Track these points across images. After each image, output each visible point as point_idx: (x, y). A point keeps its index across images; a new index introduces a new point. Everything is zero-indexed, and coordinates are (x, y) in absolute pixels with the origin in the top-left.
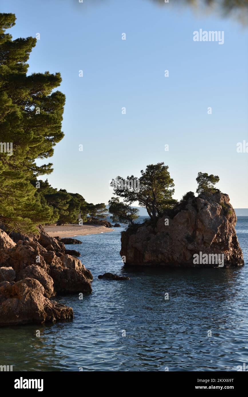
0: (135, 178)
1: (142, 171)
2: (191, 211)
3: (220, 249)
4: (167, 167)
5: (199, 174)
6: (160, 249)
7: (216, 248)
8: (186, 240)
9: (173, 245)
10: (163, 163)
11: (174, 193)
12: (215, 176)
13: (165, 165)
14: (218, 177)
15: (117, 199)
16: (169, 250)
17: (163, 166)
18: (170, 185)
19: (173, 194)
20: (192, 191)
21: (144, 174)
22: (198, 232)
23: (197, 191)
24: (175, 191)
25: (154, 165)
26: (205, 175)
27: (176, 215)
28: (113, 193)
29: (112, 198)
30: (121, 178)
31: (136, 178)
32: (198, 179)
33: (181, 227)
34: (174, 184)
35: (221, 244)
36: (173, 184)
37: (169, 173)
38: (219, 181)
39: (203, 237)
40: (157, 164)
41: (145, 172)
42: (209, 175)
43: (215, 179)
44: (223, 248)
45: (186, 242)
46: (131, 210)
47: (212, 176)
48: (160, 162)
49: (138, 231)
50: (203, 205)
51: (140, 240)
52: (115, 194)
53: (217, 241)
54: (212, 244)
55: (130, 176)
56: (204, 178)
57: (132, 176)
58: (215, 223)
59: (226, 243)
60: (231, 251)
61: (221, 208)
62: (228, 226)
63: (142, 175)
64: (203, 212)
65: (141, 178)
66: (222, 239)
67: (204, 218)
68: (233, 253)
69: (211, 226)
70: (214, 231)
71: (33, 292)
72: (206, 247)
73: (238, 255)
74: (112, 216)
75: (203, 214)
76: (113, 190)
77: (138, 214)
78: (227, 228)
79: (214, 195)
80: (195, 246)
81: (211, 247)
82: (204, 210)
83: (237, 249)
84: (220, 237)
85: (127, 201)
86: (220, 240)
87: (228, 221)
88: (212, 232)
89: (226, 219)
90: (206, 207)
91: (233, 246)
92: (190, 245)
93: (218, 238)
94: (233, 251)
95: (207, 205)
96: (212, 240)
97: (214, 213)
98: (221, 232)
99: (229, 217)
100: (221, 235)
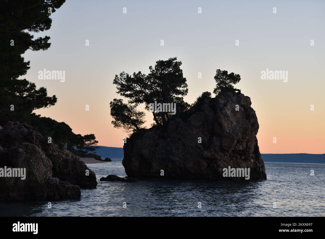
0: (142, 74)
1: (150, 68)
2: (207, 112)
3: (241, 158)
4: (180, 63)
5: (217, 71)
6: (171, 157)
7: (236, 158)
9: (186, 152)
10: (175, 59)
11: (187, 94)
12: (236, 75)
13: (178, 60)
14: (240, 76)
15: (120, 101)
16: (181, 158)
17: (175, 61)
18: (181, 86)
19: (186, 95)
20: (209, 91)
21: (153, 70)
22: (215, 138)
23: (215, 91)
24: (188, 91)
25: (164, 60)
26: (225, 73)
27: (191, 118)
28: (116, 92)
29: (115, 100)
30: (126, 74)
32: (216, 78)
33: (196, 131)
34: (187, 84)
35: (241, 153)
37: (182, 70)
38: (240, 81)
39: (221, 143)
40: (168, 60)
41: (154, 69)
42: (229, 73)
43: (236, 78)
44: (243, 158)
45: (202, 149)
46: (136, 114)
47: (232, 74)
48: (173, 57)
49: (145, 136)
50: (222, 105)
51: (147, 146)
52: (118, 93)
53: (237, 149)
54: (231, 153)
55: (137, 73)
56: (222, 76)
57: (140, 73)
58: (236, 127)
59: (247, 151)
60: (252, 162)
61: (243, 110)
62: (250, 131)
63: (151, 71)
64: (222, 113)
65: (149, 75)
66: (243, 146)
67: (223, 120)
68: (254, 166)
69: (231, 131)
70: (234, 136)
71: (31, 161)
72: (225, 156)
73: (260, 168)
74: (114, 120)
75: (222, 116)
76: (116, 88)
77: (144, 119)
78: (249, 134)
79: (234, 96)
80: (211, 154)
81: (230, 156)
82: (223, 111)
83: (258, 161)
84: (241, 145)
85: (132, 102)
86: (241, 148)
87: (250, 126)
88: (232, 137)
89: (248, 123)
90: (225, 107)
91: (255, 157)
92: (206, 152)
93: (238, 145)
94: (254, 163)
95: (227, 105)
96: (231, 147)
97: (235, 115)
98: (242, 138)
99: (252, 122)
100: (242, 142)
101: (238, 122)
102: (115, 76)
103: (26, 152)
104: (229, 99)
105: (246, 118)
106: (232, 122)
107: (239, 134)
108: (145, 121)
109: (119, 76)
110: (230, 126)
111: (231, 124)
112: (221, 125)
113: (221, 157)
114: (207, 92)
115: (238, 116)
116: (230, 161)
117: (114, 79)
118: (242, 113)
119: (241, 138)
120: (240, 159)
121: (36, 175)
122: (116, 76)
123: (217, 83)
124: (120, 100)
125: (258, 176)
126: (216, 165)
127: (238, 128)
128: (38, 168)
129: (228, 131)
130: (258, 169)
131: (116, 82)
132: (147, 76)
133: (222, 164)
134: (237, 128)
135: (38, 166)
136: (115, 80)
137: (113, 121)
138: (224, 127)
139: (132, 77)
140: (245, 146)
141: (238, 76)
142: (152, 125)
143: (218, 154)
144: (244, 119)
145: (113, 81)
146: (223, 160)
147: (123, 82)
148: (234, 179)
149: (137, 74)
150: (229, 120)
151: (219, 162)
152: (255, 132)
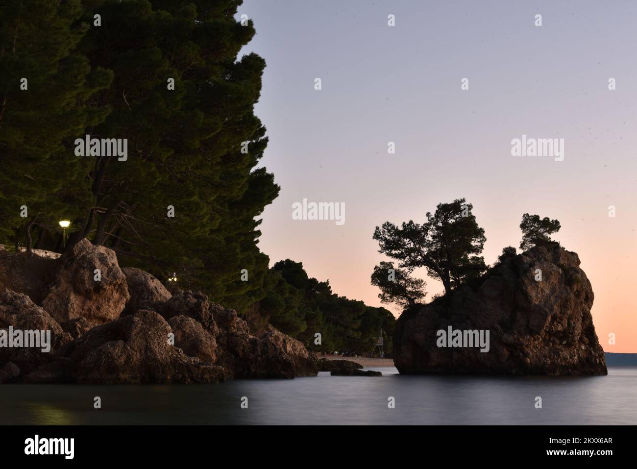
0: (415, 225)
1: (428, 215)
2: (506, 276)
3: (561, 343)
4: (471, 206)
5: (524, 216)
7: (554, 342)
8: (499, 327)
10: (463, 200)
11: (483, 251)
12: (552, 221)
13: (467, 203)
17: (462, 204)
18: (477, 240)
19: (481, 252)
20: (512, 246)
21: (433, 219)
22: (519, 314)
23: (522, 247)
24: (484, 247)
25: (449, 203)
26: (536, 218)
27: (483, 284)
28: (379, 251)
29: (382, 263)
30: (391, 225)
31: (417, 225)
32: (523, 226)
33: (491, 305)
34: (486, 237)
35: (561, 335)
36: (484, 237)
37: (474, 217)
38: (560, 229)
39: (528, 321)
40: (453, 202)
41: (433, 216)
42: (541, 219)
43: (554, 226)
44: (565, 342)
45: (499, 331)
46: (413, 283)
47: (546, 220)
48: (459, 198)
49: (420, 313)
50: (528, 265)
51: (422, 328)
52: (382, 252)
53: (554, 329)
54: (546, 335)
55: (407, 222)
56: (533, 223)
57: (411, 222)
58: (550, 297)
59: (570, 333)
60: (582, 350)
61: (561, 272)
62: (573, 303)
63: (429, 220)
64: (527, 277)
65: (425, 225)
66: (562, 325)
67: (529, 288)
68: (586, 355)
69: (543, 303)
70: (547, 310)
71: (150, 332)
72: (535, 340)
73: (596, 357)
74: (382, 293)
75: (526, 281)
76: (379, 245)
77: (424, 289)
78: (571, 307)
79: (549, 251)
80: (514, 337)
81: (544, 340)
82: (528, 274)
83: (594, 348)
84: (560, 323)
85: (404, 266)
86: (560, 328)
87: (572, 295)
88: (543, 312)
89: (569, 291)
90: (532, 268)
91: (588, 342)
92: (505, 335)
93: (555, 323)
94: (586, 350)
95: (534, 266)
96: (543, 327)
97: (547, 280)
98: (561, 313)
99: (575, 289)
100: (561, 319)
101: (553, 291)
102: (375, 228)
103: (143, 321)
104: (541, 256)
105: (565, 284)
106: (543, 290)
107: (555, 307)
108: (426, 293)
109: (381, 228)
110: (540, 296)
111: (542, 293)
112: (526, 295)
113: (529, 341)
114: (510, 247)
115: (552, 281)
116: (544, 348)
117: (374, 232)
118: (560, 277)
119: (558, 313)
120: (559, 344)
121: (156, 352)
122: (377, 228)
123: (524, 234)
124: (391, 263)
125: (593, 370)
126: (521, 354)
127: (552, 299)
128: (159, 343)
129: (537, 303)
130: (593, 360)
131: (377, 236)
132: (422, 227)
133: (532, 351)
134: (552, 297)
135: (160, 339)
136: (375, 234)
137: (380, 295)
138: (531, 297)
139: (401, 228)
140: (566, 325)
141: (557, 222)
142: (432, 298)
143: (524, 338)
144: (563, 285)
145: (372, 235)
146: (534, 347)
147: (387, 237)
148: (549, 374)
149: (408, 225)
150: (538, 287)
151: (527, 350)
152: (588, 304)
